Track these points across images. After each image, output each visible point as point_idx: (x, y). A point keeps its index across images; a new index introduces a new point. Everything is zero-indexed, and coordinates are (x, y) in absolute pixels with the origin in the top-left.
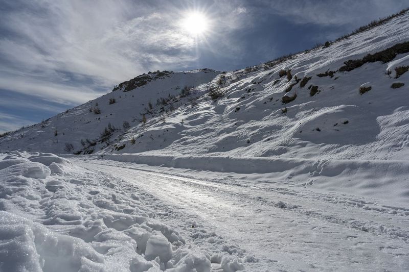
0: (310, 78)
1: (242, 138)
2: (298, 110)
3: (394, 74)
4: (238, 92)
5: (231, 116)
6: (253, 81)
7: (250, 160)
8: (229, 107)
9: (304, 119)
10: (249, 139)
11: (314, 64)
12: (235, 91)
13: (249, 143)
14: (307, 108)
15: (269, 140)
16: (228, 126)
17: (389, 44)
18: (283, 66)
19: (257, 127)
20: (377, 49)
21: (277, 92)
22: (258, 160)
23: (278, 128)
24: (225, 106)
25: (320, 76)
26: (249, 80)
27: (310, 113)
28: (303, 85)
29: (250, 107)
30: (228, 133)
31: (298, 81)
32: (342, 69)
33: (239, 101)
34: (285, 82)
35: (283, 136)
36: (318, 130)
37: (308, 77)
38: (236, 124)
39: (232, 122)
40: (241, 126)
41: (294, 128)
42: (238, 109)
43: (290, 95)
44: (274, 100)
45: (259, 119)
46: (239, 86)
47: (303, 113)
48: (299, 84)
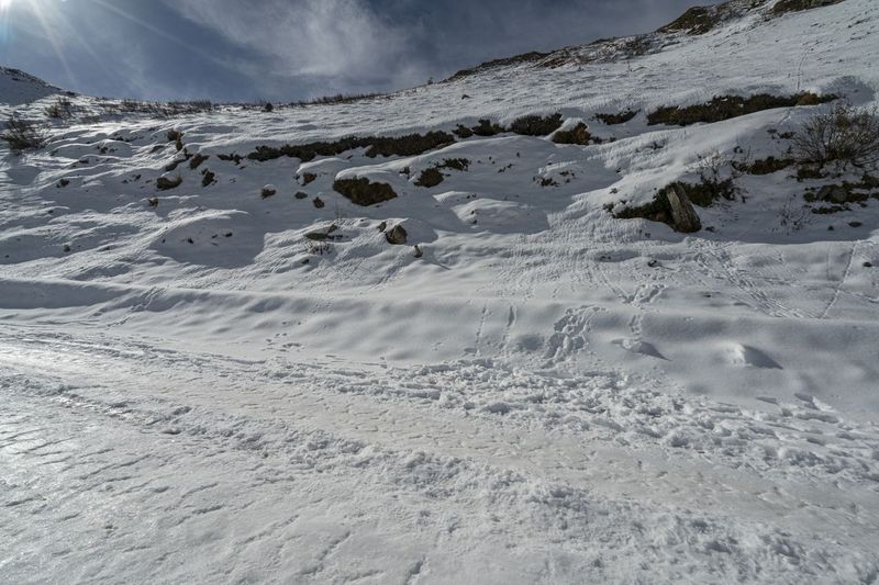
0: (206, 158)
1: (56, 241)
2: (176, 205)
3: (301, 180)
4: (80, 148)
5: (45, 194)
6: (116, 134)
7: (55, 286)
8: (44, 176)
9: (181, 219)
10: (69, 243)
11: (220, 136)
12: (73, 142)
13: (68, 250)
14: (189, 204)
15: (108, 249)
16: (25, 212)
17: (309, 140)
18: (176, 123)
19: (93, 224)
20: (296, 141)
21: (152, 167)
22: (67, 286)
23: (131, 230)
24: (37, 170)
25: (223, 158)
26: (109, 128)
27: (191, 214)
28: (194, 165)
29: (93, 183)
30: (27, 227)
31: (188, 156)
32: (252, 157)
33: (74, 166)
34: (171, 152)
35: (134, 245)
36: (191, 241)
37: (203, 155)
38: (50, 212)
39: (46, 206)
40: (62, 218)
41: (156, 234)
42: (64, 183)
43: (171, 176)
44: (142, 180)
45: (104, 210)
46: (85, 136)
47: (181, 211)
48: (188, 163)
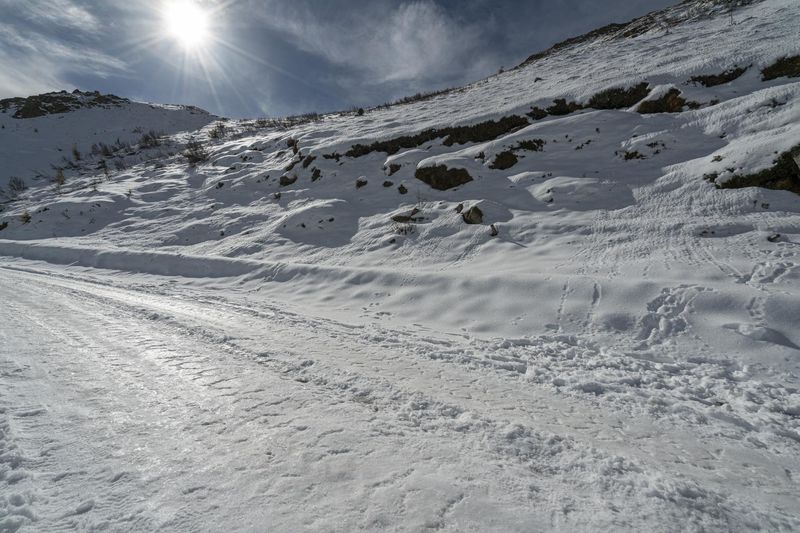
0: (315, 158)
1: (215, 228)
2: (293, 197)
3: (388, 171)
4: (230, 158)
5: (209, 194)
6: (253, 146)
7: (216, 261)
8: (209, 181)
9: (297, 208)
10: (223, 230)
11: (324, 139)
12: (226, 155)
13: (223, 234)
14: (302, 196)
15: (247, 233)
16: (199, 208)
17: (395, 135)
18: (293, 133)
19: (239, 214)
20: (384, 137)
21: (276, 168)
22: (222, 261)
23: (262, 218)
24: (204, 177)
25: (327, 157)
26: (248, 142)
27: (304, 204)
28: (306, 165)
29: (238, 184)
30: (199, 218)
31: (301, 158)
32: (349, 154)
33: (226, 172)
34: (290, 156)
35: (265, 230)
36: (303, 226)
37: (312, 156)
38: (212, 207)
39: (210, 202)
40: (219, 211)
41: (279, 220)
42: (221, 185)
43: (289, 175)
44: (270, 179)
45: (245, 204)
46: (234, 149)
47: (297, 202)
48: (301, 164)
